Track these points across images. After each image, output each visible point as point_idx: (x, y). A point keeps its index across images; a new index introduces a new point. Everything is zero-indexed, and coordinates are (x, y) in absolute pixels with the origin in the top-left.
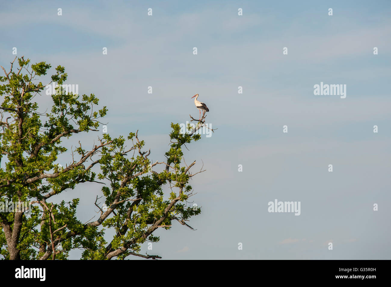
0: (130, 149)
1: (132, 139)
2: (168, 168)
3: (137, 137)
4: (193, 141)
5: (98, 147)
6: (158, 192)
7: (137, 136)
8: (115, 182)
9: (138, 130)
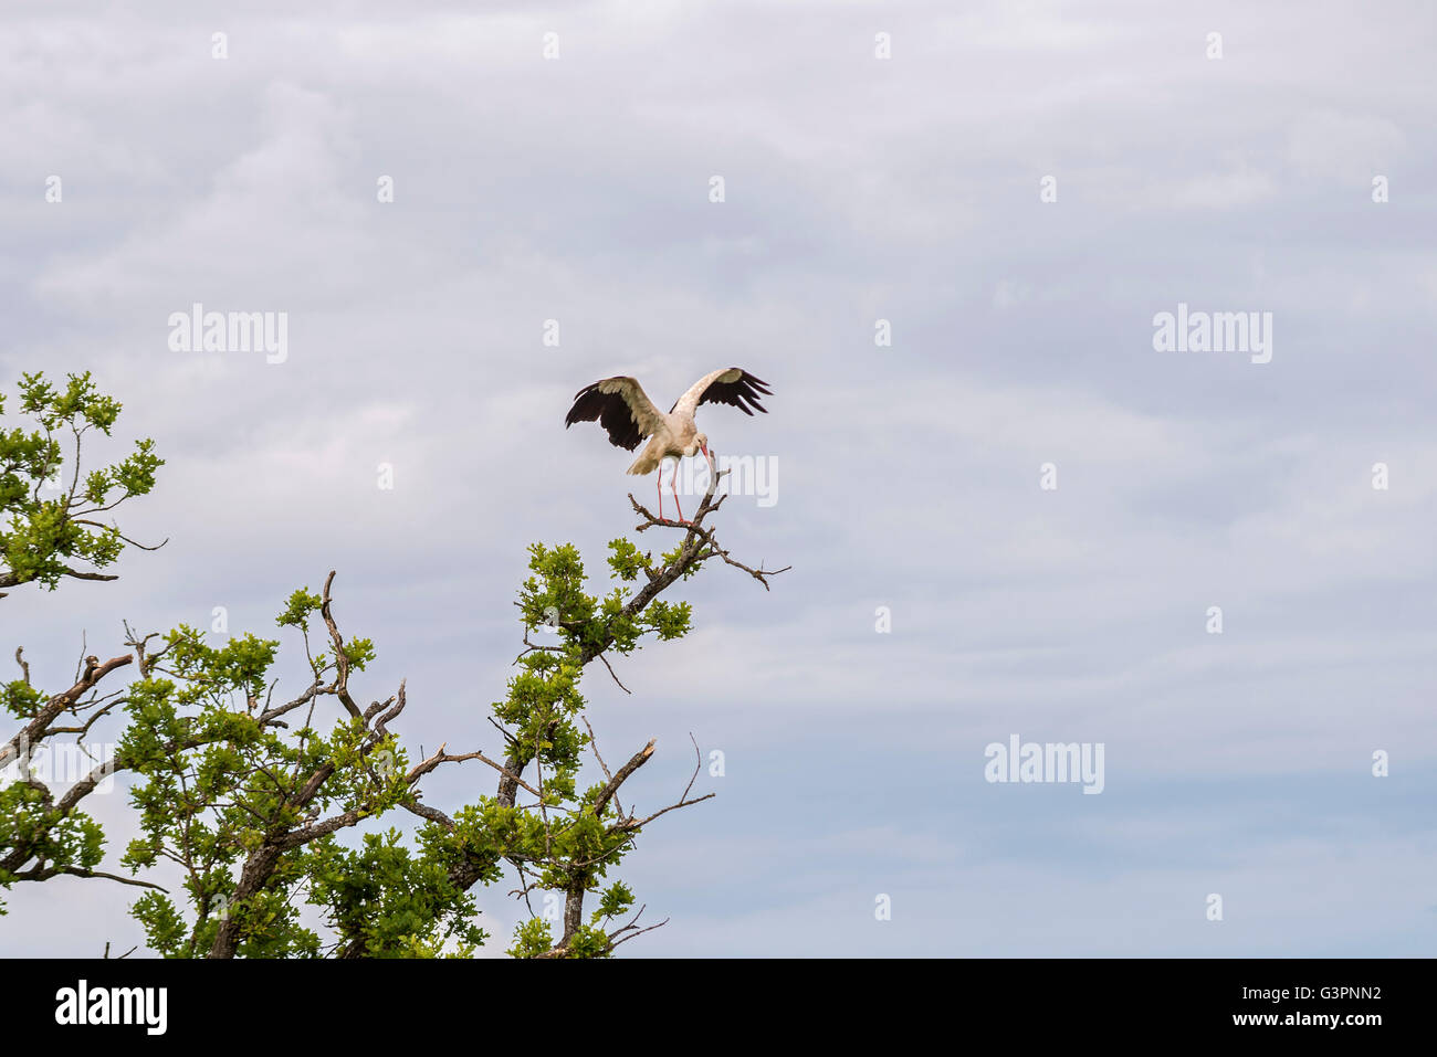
0: (302, 693)
1: (305, 628)
2: (509, 789)
3: (326, 615)
4: (649, 639)
5: (101, 664)
6: (458, 926)
7: (326, 604)
8: (207, 869)
9: (333, 574)
